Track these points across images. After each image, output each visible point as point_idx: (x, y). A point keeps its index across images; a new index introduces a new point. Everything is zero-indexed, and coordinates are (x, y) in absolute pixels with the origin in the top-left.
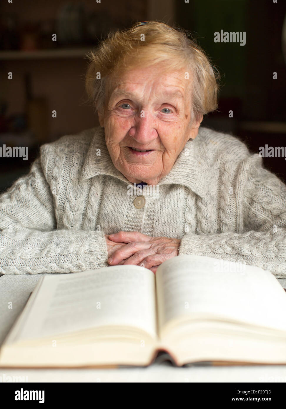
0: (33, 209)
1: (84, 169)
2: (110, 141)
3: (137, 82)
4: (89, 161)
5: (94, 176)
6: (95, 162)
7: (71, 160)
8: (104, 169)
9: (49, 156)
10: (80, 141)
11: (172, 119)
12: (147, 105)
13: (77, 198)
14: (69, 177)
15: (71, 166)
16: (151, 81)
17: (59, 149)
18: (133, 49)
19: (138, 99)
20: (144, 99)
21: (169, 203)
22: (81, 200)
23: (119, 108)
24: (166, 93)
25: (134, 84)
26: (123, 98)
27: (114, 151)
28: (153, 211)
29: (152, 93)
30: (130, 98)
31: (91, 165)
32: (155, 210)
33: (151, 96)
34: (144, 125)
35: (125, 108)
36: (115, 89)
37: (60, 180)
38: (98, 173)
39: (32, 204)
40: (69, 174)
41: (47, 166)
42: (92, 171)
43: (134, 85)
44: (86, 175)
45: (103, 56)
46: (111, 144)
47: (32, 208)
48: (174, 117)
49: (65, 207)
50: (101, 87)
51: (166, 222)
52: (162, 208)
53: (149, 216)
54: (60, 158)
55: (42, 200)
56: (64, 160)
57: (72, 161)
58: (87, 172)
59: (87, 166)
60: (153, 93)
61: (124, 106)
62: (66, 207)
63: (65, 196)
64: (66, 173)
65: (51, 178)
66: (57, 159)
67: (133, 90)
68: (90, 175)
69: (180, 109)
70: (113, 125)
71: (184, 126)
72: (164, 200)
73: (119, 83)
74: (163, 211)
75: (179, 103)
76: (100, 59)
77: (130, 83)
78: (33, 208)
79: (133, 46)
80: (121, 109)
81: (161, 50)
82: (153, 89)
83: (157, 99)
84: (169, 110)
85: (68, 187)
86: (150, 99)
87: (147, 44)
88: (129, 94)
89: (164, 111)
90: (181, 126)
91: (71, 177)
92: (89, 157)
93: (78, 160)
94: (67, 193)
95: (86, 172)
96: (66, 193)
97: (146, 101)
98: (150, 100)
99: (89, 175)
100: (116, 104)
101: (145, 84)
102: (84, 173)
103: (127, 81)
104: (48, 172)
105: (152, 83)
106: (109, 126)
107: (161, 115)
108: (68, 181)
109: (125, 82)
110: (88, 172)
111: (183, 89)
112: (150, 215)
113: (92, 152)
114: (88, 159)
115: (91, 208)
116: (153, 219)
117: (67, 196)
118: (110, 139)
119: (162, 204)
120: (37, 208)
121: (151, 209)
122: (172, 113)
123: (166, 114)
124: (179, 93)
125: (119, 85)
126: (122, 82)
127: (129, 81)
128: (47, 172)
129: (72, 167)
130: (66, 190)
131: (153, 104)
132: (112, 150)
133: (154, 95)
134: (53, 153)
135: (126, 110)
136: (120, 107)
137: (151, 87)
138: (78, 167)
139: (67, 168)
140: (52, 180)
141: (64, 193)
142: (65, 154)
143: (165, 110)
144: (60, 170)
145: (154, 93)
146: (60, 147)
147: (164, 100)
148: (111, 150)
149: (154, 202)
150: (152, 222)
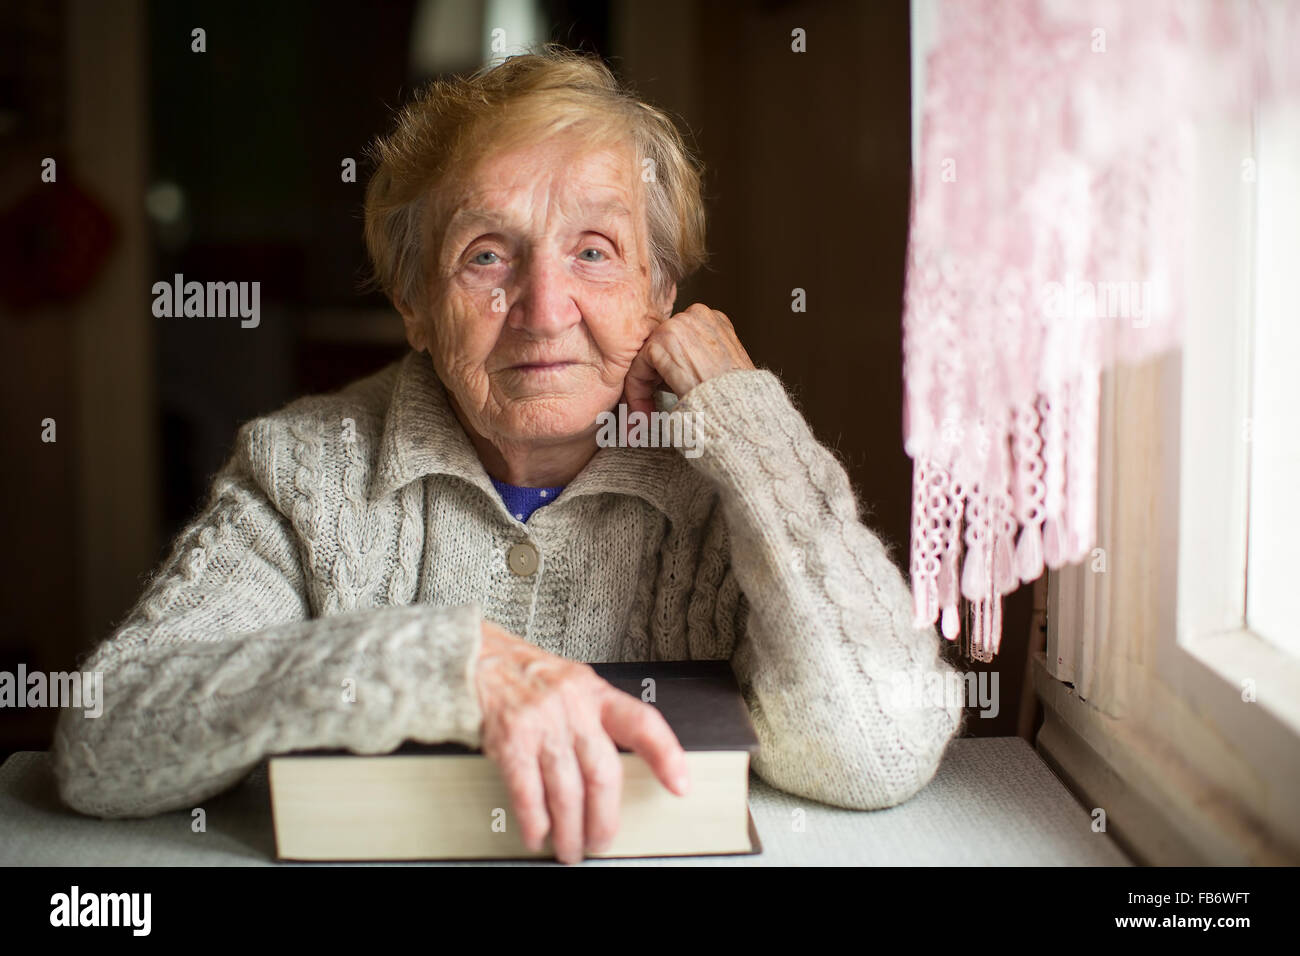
0: (253, 583)
1: (385, 464)
2: (457, 362)
3: (511, 184)
4: (395, 444)
5: (415, 478)
6: (412, 444)
7: (342, 450)
8: (439, 460)
9: (277, 445)
10: (354, 406)
11: (609, 275)
12: (544, 238)
13: (364, 549)
14: (341, 494)
15: (343, 466)
16: (546, 176)
17: (300, 425)
18: (492, 106)
19: (521, 227)
20: (533, 225)
21: (607, 553)
22: (377, 554)
23: (471, 265)
24: (587, 205)
25: (505, 190)
26: (481, 230)
27: (473, 385)
28: (566, 578)
29: (551, 206)
30: (499, 226)
31: (402, 454)
32: (571, 577)
33: (550, 213)
34: (544, 288)
35: (485, 261)
36: (454, 212)
37: (320, 498)
38: (422, 469)
39: (247, 569)
40: (342, 486)
41: (275, 468)
42: (406, 467)
43: (505, 194)
44: (393, 480)
45: (409, 143)
46: (461, 369)
47: (250, 580)
48: (613, 270)
49: (335, 571)
50: (408, 231)
51: (599, 605)
52: (590, 570)
53: (555, 593)
54: (309, 447)
55: (270, 555)
56: (322, 451)
57: (345, 451)
58: (394, 471)
59: (393, 456)
60: (553, 206)
61: (482, 259)
62: (338, 572)
63: (334, 543)
64: (332, 482)
65: (292, 496)
66: (301, 448)
67: (504, 205)
68: (403, 477)
69: (626, 248)
70: (463, 315)
71: (644, 293)
72: (591, 547)
73: (465, 196)
74: (591, 578)
75: (621, 228)
76: (403, 151)
77: (492, 190)
78: (253, 579)
79: (490, 101)
80: (476, 266)
81: (564, 99)
82: (552, 196)
83: (565, 221)
84: (599, 253)
85: (340, 519)
86: (548, 223)
87: (525, 91)
88: (496, 216)
89: (585, 256)
90: (636, 292)
91: (346, 491)
92: (396, 433)
93: (360, 450)
94: (339, 534)
95: (390, 473)
96: (336, 534)
97: (540, 230)
98: (550, 224)
99: (399, 477)
100: (460, 253)
101: (532, 187)
102: (386, 476)
103: (486, 186)
104: (280, 480)
105: (550, 179)
106: (451, 321)
107: (582, 266)
108: (338, 504)
109: (479, 190)
110: (397, 471)
111: (625, 192)
112: (558, 589)
113: (400, 421)
114: (393, 439)
115: (404, 579)
116: (567, 600)
117: (342, 543)
118: (456, 354)
119: (588, 557)
120: (263, 579)
121: (559, 575)
122: (607, 258)
123: (593, 264)
124: (620, 205)
125: (466, 201)
126: (472, 193)
127: (490, 186)
128: (276, 482)
129: (346, 466)
130: (337, 526)
131: (558, 235)
132: (467, 384)
133: (559, 212)
134: (285, 436)
135: (488, 267)
136: (471, 262)
137: (547, 191)
138: (362, 466)
139: (333, 471)
140: (297, 501)
141: (332, 533)
142: (321, 436)
143: (589, 254)
144: (316, 473)
145: (557, 206)
146: (302, 422)
147: (584, 221)
148: (463, 384)
149: (563, 553)
150: (563, 608)
